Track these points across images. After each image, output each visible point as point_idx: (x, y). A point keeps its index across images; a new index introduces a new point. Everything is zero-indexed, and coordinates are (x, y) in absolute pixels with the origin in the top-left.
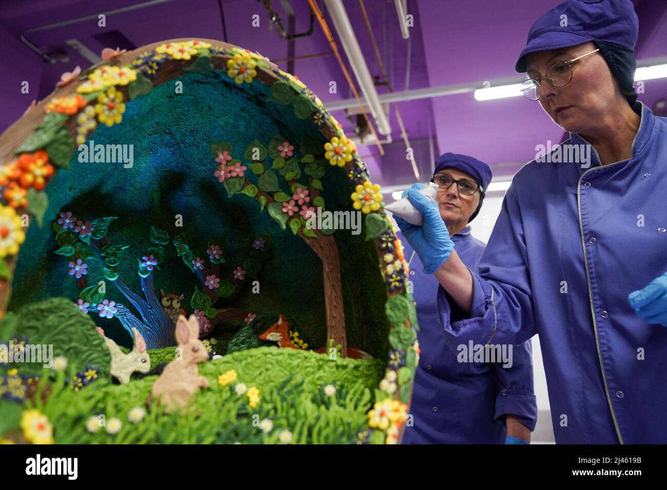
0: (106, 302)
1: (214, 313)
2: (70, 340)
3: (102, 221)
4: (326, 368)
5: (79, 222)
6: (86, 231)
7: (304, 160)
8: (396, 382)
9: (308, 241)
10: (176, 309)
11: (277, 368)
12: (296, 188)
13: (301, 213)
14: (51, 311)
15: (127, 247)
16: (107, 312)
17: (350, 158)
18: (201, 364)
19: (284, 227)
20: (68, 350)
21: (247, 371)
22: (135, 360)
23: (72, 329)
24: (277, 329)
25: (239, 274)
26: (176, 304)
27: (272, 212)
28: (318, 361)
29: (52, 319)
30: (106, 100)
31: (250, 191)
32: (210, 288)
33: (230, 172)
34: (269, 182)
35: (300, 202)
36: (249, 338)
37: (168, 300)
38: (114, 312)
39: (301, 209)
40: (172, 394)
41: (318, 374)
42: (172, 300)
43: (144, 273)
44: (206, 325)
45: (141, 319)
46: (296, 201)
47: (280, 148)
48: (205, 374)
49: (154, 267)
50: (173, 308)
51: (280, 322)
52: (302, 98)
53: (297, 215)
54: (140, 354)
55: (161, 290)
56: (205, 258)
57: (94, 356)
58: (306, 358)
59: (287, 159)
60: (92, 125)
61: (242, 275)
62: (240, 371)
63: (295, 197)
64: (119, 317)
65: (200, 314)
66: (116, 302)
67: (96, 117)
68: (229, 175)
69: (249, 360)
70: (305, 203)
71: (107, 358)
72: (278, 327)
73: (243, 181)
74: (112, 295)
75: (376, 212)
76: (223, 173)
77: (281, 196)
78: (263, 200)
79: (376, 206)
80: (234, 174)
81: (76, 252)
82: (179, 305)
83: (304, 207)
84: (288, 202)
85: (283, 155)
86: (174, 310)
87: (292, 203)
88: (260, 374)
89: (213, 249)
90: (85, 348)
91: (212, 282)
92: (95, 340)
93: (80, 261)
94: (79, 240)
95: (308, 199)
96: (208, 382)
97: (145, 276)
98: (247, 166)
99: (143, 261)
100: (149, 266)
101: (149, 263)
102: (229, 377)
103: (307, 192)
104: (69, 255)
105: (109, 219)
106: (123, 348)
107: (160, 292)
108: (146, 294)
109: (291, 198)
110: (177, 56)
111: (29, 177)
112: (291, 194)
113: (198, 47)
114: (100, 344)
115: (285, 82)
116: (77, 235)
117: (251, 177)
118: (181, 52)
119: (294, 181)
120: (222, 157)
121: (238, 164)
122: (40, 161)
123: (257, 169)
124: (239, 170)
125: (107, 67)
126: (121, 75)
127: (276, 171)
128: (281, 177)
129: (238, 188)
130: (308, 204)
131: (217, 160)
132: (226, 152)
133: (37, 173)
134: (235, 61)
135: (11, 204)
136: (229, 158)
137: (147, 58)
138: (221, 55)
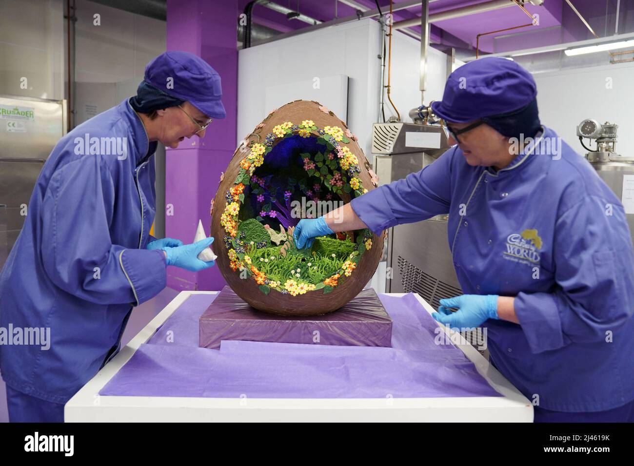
0: (272, 211)
2: (257, 232)
3: (268, 177)
4: (342, 246)
5: (259, 179)
6: (262, 182)
7: (338, 161)
8: (354, 255)
9: (339, 195)
12: (335, 173)
13: (337, 184)
14: (250, 223)
15: (279, 188)
16: (273, 215)
17: (348, 167)
19: (330, 190)
20: (257, 235)
22: (281, 237)
23: (256, 229)
27: (326, 184)
28: (339, 243)
29: (251, 226)
30: (257, 160)
31: (317, 175)
33: (309, 167)
34: (325, 170)
35: (337, 179)
38: (276, 215)
39: (337, 182)
41: (339, 248)
43: (287, 198)
45: (286, 218)
46: (335, 179)
47: (329, 155)
52: (328, 143)
53: (335, 185)
54: (283, 234)
56: (312, 190)
57: (265, 237)
59: (331, 160)
60: (254, 169)
63: (335, 177)
64: (278, 217)
66: (276, 211)
67: (255, 166)
70: (339, 179)
73: (314, 171)
74: (274, 208)
75: (358, 190)
76: (306, 167)
77: (329, 177)
78: (322, 178)
79: (358, 188)
80: (310, 168)
83: (338, 181)
84: (332, 179)
85: (330, 159)
87: (334, 179)
89: (316, 185)
90: (262, 235)
93: (261, 195)
94: (260, 186)
95: (340, 177)
97: (287, 200)
98: (316, 164)
99: (286, 193)
101: (288, 194)
103: (339, 174)
104: (256, 193)
105: (271, 176)
106: (277, 231)
108: (288, 207)
109: (333, 177)
110: (279, 136)
111: (239, 192)
112: (333, 175)
113: (287, 128)
114: (266, 233)
115: (322, 137)
116: (259, 184)
117: (317, 168)
118: (280, 133)
119: (334, 169)
120: (306, 160)
121: (312, 164)
122: (241, 187)
123: (320, 165)
124: (312, 166)
125: (256, 144)
126: (260, 150)
127: (327, 166)
128: (329, 169)
129: (312, 173)
130: (341, 180)
131: (304, 162)
132: (307, 158)
133: (241, 190)
134: (301, 132)
135: (235, 201)
136: (309, 161)
137: (269, 138)
138: (296, 130)
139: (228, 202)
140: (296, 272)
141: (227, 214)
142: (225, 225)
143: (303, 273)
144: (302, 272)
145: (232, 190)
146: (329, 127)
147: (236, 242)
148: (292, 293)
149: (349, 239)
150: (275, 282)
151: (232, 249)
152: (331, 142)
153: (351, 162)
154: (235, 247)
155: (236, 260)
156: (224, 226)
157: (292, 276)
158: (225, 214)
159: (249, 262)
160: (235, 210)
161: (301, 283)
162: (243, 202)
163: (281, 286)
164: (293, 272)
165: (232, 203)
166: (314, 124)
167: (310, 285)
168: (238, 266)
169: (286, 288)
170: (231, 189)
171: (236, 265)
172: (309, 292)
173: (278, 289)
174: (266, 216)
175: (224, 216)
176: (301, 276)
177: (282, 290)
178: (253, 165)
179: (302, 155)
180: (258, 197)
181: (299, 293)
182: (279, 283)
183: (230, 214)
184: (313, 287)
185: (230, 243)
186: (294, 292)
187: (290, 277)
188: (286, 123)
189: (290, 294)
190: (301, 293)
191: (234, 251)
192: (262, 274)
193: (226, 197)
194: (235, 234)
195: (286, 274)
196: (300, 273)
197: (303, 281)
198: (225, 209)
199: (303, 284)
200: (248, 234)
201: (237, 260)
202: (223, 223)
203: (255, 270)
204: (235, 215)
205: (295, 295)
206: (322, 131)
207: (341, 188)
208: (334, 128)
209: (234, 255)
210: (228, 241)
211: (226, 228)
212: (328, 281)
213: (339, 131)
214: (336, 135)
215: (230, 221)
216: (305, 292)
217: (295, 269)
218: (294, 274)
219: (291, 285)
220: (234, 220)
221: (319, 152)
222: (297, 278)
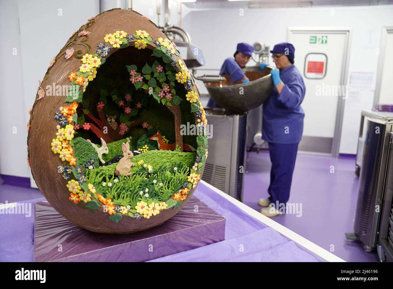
0: (86, 123)
1: (129, 123)
2: (84, 151)
4: (175, 157)
7: (167, 74)
8: (197, 167)
9: (169, 108)
10: (113, 122)
11: (157, 157)
12: (164, 85)
13: (166, 96)
16: (87, 127)
17: (186, 81)
19: (159, 102)
20: (84, 154)
21: (147, 160)
22: (103, 150)
23: (85, 147)
24: (157, 136)
25: (139, 105)
26: (113, 120)
27: (154, 96)
28: (172, 155)
30: (91, 74)
31: (145, 87)
32: (127, 113)
33: (136, 80)
34: (153, 83)
35: (166, 92)
36: (145, 139)
37: (110, 119)
38: (89, 127)
39: (166, 95)
40: (122, 169)
42: (111, 118)
44: (126, 129)
45: (100, 129)
46: (164, 91)
47: (157, 68)
48: (133, 162)
49: (103, 106)
50: (112, 122)
51: (158, 133)
52: (166, 55)
53: (164, 97)
54: (104, 148)
55: (107, 115)
56: (124, 100)
57: (93, 155)
58: (168, 153)
59: (160, 73)
60: (87, 84)
61: (140, 106)
62: (145, 160)
63: (163, 89)
64: (92, 129)
65: (124, 124)
66: (90, 123)
68: (136, 81)
69: (148, 156)
70: (168, 92)
71: (97, 155)
72: (157, 135)
73: (142, 83)
75: (195, 103)
76: (133, 80)
77: (158, 89)
79: (195, 101)
80: (138, 80)
82: (114, 120)
83: (167, 94)
84: (161, 92)
85: (158, 71)
86: (112, 123)
87: (162, 92)
89: (127, 96)
90: (89, 153)
91: (128, 110)
92: (92, 149)
95: (169, 90)
96: (134, 165)
97: (100, 111)
98: (143, 76)
99: (99, 105)
100: (101, 107)
101: (101, 105)
102: (141, 162)
103: (168, 87)
107: (106, 116)
108: (101, 118)
110: (115, 46)
111: (73, 112)
112: (162, 88)
113: (122, 37)
114: (94, 151)
115: (159, 49)
117: (145, 81)
118: (116, 43)
119: (163, 82)
120: (133, 73)
121: (140, 76)
122: (75, 105)
123: (148, 77)
124: (140, 79)
125: (87, 55)
126: (95, 61)
127: (156, 78)
128: (158, 81)
129: (140, 86)
130: (170, 92)
131: (131, 74)
132: (134, 71)
133: (74, 109)
134: (138, 43)
135: (70, 123)
136: (136, 73)
137: (102, 48)
138: (132, 41)
139: (61, 125)
140: (144, 193)
141: (61, 140)
142: (61, 152)
144: (151, 191)
145: (65, 111)
146: (162, 39)
147: (77, 171)
148: (145, 216)
149: (179, 148)
150: (125, 207)
151: (73, 181)
152: (169, 55)
153: (188, 75)
154: (77, 178)
155: (79, 192)
156: (58, 154)
157: (141, 198)
158: (57, 140)
159: (94, 191)
160: (70, 133)
161: (151, 203)
162: (76, 123)
163: (132, 211)
164: (141, 193)
165: (67, 126)
166: (148, 35)
167: (161, 203)
168: (82, 198)
169: (138, 211)
170: (61, 108)
171: (79, 197)
172: (163, 212)
173: (131, 215)
175: (55, 142)
176: (150, 195)
177: (134, 214)
178: (87, 80)
179: (129, 67)
181: (152, 214)
182: (129, 207)
183: (65, 140)
184: (164, 206)
185: (69, 174)
186: (148, 215)
187: (139, 199)
189: (143, 217)
190: (155, 214)
191: (77, 182)
192: (110, 202)
193: (56, 119)
194: (74, 163)
195: (135, 197)
196: (149, 192)
197: (153, 200)
198: (57, 134)
199: (153, 203)
200: (76, 154)
201: (82, 192)
202: (55, 150)
203: (102, 198)
204: (71, 139)
206: (157, 43)
207: (170, 100)
208: (165, 40)
209: (76, 187)
210: (66, 172)
211: (61, 156)
212: (177, 196)
213: (170, 43)
214: (170, 47)
215: (66, 148)
216: (158, 212)
217: (144, 189)
218: (143, 195)
219: (142, 208)
220: (70, 145)
221: (147, 64)
222: (146, 198)
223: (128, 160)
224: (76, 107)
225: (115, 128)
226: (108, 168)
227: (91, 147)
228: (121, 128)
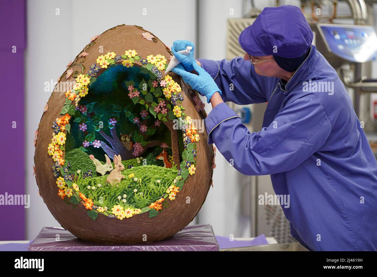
0: (96, 141)
1: (145, 143)
2: (82, 162)
3: (91, 104)
4: (168, 173)
5: (81, 106)
6: (84, 110)
8: (177, 180)
9: (165, 123)
10: (128, 142)
11: (149, 172)
12: (160, 100)
13: (162, 111)
14: (75, 153)
15: (103, 115)
16: (97, 145)
17: (171, 96)
18: (122, 171)
19: (155, 117)
20: (82, 165)
21: (138, 174)
22: (107, 167)
23: (82, 158)
24: (162, 155)
25: (157, 123)
26: (128, 139)
27: (151, 111)
28: (165, 171)
29: (76, 156)
30: (82, 91)
31: (142, 102)
32: (143, 131)
34: (149, 98)
35: (162, 107)
36: (152, 158)
37: (124, 138)
38: (100, 145)
39: (162, 110)
40: (113, 180)
42: (126, 137)
43: (111, 126)
44: (141, 150)
45: (112, 148)
46: (160, 106)
47: (153, 83)
48: (124, 174)
49: (115, 123)
50: (126, 141)
51: (163, 152)
53: (160, 112)
54: (109, 165)
55: (121, 133)
56: (139, 117)
57: (90, 167)
58: (160, 169)
59: (155, 88)
60: (79, 99)
61: (159, 124)
62: (136, 174)
63: (159, 104)
64: (102, 147)
65: (138, 144)
66: (100, 141)
67: (80, 96)
68: (133, 96)
69: (139, 170)
70: (164, 107)
72: (162, 154)
73: (139, 98)
74: (99, 137)
75: (180, 117)
76: (131, 95)
77: (154, 104)
78: (147, 106)
79: (180, 115)
80: (135, 96)
81: (81, 120)
82: (129, 140)
83: (163, 109)
84: (157, 107)
85: (154, 86)
86: (127, 142)
87: (159, 107)
88: (143, 174)
89: (143, 112)
90: (87, 164)
91: (144, 129)
92: (90, 162)
93: (83, 124)
94: (82, 114)
95: (165, 105)
97: (112, 128)
98: (140, 92)
99: (111, 121)
100: (113, 123)
102: (132, 175)
103: (164, 102)
104: (79, 122)
105: (94, 103)
106: (102, 162)
107: (120, 134)
108: (113, 136)
109: (158, 105)
110: (103, 67)
111: (65, 122)
112: (158, 103)
113: (110, 58)
114: (92, 163)
115: (144, 67)
116: (81, 112)
117: (142, 96)
118: (104, 64)
119: (159, 97)
120: (130, 88)
121: (137, 91)
122: (67, 117)
123: (144, 92)
124: (137, 94)
125: (81, 75)
126: (85, 81)
127: (152, 93)
128: (154, 96)
129: (137, 101)
130: (165, 107)
131: (129, 89)
132: (132, 86)
133: (67, 120)
134: (125, 62)
135: (62, 131)
136: (133, 88)
137: (93, 69)
138: (119, 61)
139: (55, 132)
140: (122, 198)
141: (55, 144)
142: (53, 154)
143: (129, 199)
144: (129, 197)
145: (59, 121)
146: (152, 56)
147: (64, 170)
148: (118, 217)
149: (175, 166)
150: (102, 208)
151: (60, 177)
152: (154, 72)
153: (173, 91)
154: (63, 175)
155: (64, 187)
156: (52, 156)
157: (119, 202)
158: (52, 144)
159: (77, 189)
160: (62, 140)
161: (127, 208)
162: (69, 132)
163: (108, 212)
164: (119, 198)
165: (59, 133)
166: (136, 54)
167: (136, 209)
168: (66, 193)
169: (113, 212)
170: (57, 119)
171: (64, 192)
172: (135, 216)
173: (106, 214)
174: (90, 146)
175: (51, 146)
176: (128, 201)
177: (109, 214)
178: (78, 96)
179: (126, 82)
180: (80, 126)
181: (126, 217)
182: (106, 208)
183: (57, 144)
184: (139, 211)
185: (58, 172)
186: (121, 216)
187: (117, 203)
188: (109, 53)
189: (117, 219)
190: (128, 217)
191: (63, 179)
192: (90, 201)
193: (53, 128)
194: (63, 163)
195: (112, 200)
196: (126, 198)
197: (129, 206)
198: (53, 139)
199: (129, 208)
200: (73, 164)
201: (66, 187)
202: (50, 153)
203: (83, 196)
204: (62, 144)
205: (121, 219)
206: (144, 61)
207: (166, 115)
208: (157, 56)
209: (62, 183)
210: (56, 170)
211: (53, 157)
212: (153, 205)
213: (162, 59)
214: (159, 63)
215: (57, 150)
216: (131, 216)
217: (122, 194)
218: (121, 200)
219: (118, 210)
220: (61, 149)
221: (143, 79)
222: (124, 203)
223: (118, 172)
224: (68, 119)
225: (129, 148)
226: (100, 179)
227: (88, 159)
228: (135, 149)
